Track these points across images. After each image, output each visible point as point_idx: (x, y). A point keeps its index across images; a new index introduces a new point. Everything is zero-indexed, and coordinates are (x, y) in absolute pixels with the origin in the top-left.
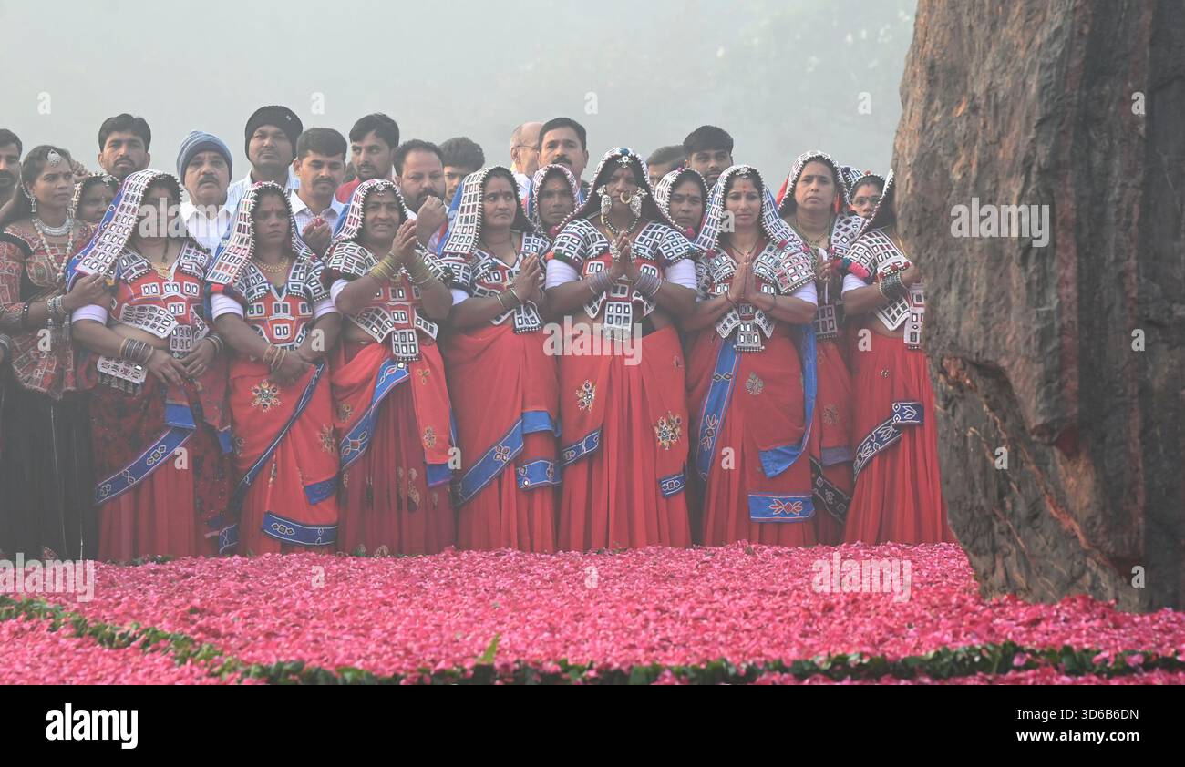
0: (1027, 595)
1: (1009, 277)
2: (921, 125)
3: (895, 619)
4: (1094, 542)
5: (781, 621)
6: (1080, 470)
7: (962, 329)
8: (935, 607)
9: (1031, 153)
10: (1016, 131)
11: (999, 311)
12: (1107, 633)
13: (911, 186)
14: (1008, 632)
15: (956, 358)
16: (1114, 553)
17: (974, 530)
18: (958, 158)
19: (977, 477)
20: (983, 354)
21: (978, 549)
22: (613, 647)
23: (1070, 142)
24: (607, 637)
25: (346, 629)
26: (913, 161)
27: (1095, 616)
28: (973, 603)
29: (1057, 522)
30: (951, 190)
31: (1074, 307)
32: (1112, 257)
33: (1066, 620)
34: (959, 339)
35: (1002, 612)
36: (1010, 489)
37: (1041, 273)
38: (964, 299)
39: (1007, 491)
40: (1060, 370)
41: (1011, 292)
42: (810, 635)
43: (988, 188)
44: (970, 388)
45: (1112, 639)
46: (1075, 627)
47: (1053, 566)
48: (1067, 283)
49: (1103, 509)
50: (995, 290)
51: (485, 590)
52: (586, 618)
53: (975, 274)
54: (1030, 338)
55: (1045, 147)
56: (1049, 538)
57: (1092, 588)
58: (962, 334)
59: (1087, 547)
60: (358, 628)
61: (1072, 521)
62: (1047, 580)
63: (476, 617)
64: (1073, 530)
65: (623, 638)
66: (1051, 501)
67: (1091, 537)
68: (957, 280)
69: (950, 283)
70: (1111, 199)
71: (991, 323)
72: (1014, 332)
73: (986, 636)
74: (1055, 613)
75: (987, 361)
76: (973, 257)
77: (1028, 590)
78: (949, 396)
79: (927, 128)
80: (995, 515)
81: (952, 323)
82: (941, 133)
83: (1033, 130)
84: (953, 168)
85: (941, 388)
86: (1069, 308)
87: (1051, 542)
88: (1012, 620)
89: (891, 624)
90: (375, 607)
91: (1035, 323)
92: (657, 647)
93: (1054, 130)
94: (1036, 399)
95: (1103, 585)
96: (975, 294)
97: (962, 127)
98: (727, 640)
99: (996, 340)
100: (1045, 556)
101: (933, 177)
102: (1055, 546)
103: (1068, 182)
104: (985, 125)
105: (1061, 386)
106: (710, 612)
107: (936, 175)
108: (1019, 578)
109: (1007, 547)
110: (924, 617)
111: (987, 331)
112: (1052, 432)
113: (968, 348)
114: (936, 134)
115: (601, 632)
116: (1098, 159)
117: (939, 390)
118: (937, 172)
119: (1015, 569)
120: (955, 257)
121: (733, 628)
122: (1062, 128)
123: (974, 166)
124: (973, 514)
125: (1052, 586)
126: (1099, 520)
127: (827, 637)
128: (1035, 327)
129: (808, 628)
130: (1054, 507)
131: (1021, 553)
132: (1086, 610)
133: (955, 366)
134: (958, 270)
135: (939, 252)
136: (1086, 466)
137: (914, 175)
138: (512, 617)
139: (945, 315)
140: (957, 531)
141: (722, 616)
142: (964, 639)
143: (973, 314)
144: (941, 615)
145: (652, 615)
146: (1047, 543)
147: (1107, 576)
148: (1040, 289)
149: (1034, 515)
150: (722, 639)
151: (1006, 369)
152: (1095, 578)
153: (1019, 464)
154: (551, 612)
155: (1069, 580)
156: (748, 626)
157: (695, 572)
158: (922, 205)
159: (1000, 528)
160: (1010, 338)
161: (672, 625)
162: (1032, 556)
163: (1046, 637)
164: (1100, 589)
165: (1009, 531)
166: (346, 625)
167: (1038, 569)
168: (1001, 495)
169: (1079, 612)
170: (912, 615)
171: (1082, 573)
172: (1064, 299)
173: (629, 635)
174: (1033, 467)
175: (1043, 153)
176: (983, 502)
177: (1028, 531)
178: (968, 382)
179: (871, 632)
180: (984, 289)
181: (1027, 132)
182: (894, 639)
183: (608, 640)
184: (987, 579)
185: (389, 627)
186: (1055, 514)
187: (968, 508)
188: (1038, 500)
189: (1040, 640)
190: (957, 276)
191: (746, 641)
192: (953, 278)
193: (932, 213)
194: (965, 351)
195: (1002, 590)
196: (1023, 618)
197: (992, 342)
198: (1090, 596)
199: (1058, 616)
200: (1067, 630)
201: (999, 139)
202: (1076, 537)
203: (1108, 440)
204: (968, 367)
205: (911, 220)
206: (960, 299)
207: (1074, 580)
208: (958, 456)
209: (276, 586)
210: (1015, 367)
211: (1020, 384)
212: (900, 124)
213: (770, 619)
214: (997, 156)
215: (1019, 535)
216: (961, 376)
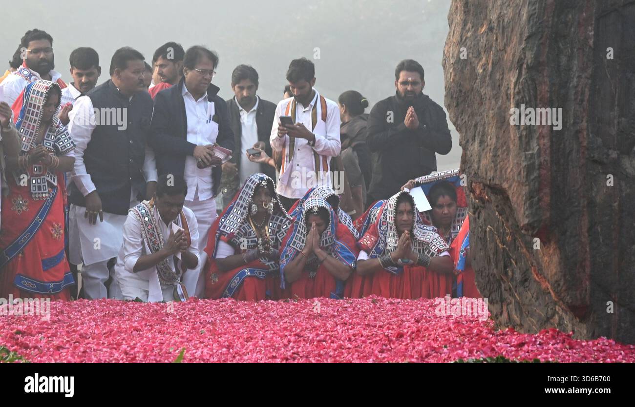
0: (521, 329)
1: (509, 132)
2: (459, 39)
3: (438, 342)
4: (559, 296)
5: (370, 343)
6: (551, 252)
7: (481, 164)
8: (464, 335)
9: (523, 56)
10: (514, 42)
11: (503, 154)
12: (564, 352)
13: (452, 76)
14: (504, 351)
15: (480, 183)
16: (571, 303)
17: (490, 288)
18: (480, 60)
19: (492, 256)
20: (493, 180)
21: (492, 300)
22: (262, 358)
23: (547, 50)
24: (260, 351)
25: (106, 345)
26: (454, 60)
27: (558, 341)
28: (486, 333)
29: (538, 283)
30: (477, 79)
31: (548, 151)
32: (572, 121)
33: (540, 344)
34: (480, 171)
35: (503, 339)
36: (511, 263)
37: (528, 130)
38: (483, 147)
39: (509, 264)
40: (539, 190)
41: (510, 142)
42: (385, 351)
43: (498, 77)
44: (488, 201)
45: (567, 355)
46: (545, 348)
47: (536, 311)
48: (543, 137)
49: (565, 276)
50: (500, 141)
51: (200, 323)
52: (253, 340)
53: (490, 131)
54: (521, 171)
55: (531, 52)
56: (534, 293)
57: (559, 324)
58: (481, 167)
59: (556, 299)
60: (112, 344)
61: (547, 283)
62: (532, 319)
63: (187, 339)
64: (548, 289)
65: (270, 352)
66: (535, 271)
67: (557, 293)
68: (479, 134)
69: (475, 136)
70: (571, 85)
71: (498, 161)
72: (511, 167)
73: (489, 353)
74: (534, 339)
75: (495, 184)
76: (489, 121)
77: (521, 326)
78: (476, 206)
79: (463, 41)
80: (502, 279)
81: (476, 161)
82: (471, 44)
83: (524, 42)
84: (478, 66)
85: (472, 201)
86: (545, 152)
87: (534, 296)
88: (508, 343)
89: (436, 346)
90: (129, 332)
91: (524, 161)
92: (289, 357)
93: (537, 42)
94: (524, 208)
95: (566, 322)
96: (489, 144)
97: (483, 40)
98: (334, 354)
99: (501, 171)
100: (531, 305)
101: (466, 71)
102: (537, 299)
103: (545, 75)
104: (497, 39)
105: (539, 200)
106: (328, 337)
107: (468, 70)
108: (516, 318)
109: (509, 299)
110: (456, 341)
111: (496, 166)
112: (533, 228)
113: (485, 176)
114: (468, 44)
115: (258, 348)
116: (564, 60)
117: (470, 202)
118: (468, 68)
119: (514, 313)
120: (478, 120)
121: (340, 347)
122: (541, 41)
123: (490, 65)
124: (489, 279)
125: (535, 322)
126: (562, 283)
127: (395, 352)
128: (524, 164)
129: (384, 347)
130: (537, 275)
131: (517, 302)
132: (553, 337)
133: (479, 188)
134: (480, 128)
135: (469, 117)
136: (555, 249)
137: (454, 69)
138: (209, 339)
139: (471, 156)
140: (480, 289)
141: (335, 339)
142: (476, 354)
143: (488, 155)
144: (466, 340)
145: (293, 339)
146: (533, 297)
147: (568, 317)
148: (527, 140)
149: (525, 280)
150: (331, 353)
151: (507, 189)
152: (561, 318)
153: (517, 248)
154: (234, 336)
155: (545, 319)
156: (349, 346)
157: (336, 314)
158: (459, 88)
159: (505, 288)
160: (509, 170)
161: (304, 345)
162: (524, 305)
163: (527, 354)
164: (564, 325)
165: (510, 289)
166: (106, 343)
167: (527, 313)
168: (505, 267)
169: (549, 339)
170: (449, 340)
171: (553, 315)
172: (542, 146)
173: (274, 351)
174: (524, 250)
175: (530, 56)
176: (495, 271)
177: (521, 289)
178: (487, 197)
179: (421, 350)
180: (494, 140)
181: (520, 44)
182: (435, 354)
183: (261, 354)
184: (497, 318)
185: (132, 344)
186: (537, 279)
187: (487, 274)
188: (527, 270)
189: (523, 356)
190: (479, 132)
191: (346, 355)
192: (476, 134)
193: (465, 93)
194: (483, 178)
195: (506, 325)
196: (514, 342)
197: (498, 172)
198: (558, 330)
199: (536, 341)
200: (540, 349)
201: (505, 47)
202: (549, 293)
203: (568, 233)
204: (486, 188)
205: (452, 97)
206: (480, 146)
207: (548, 319)
208: (481, 243)
209: (77, 319)
210: (512, 188)
211: (515, 199)
212: (447, 38)
213: (364, 342)
214: (503, 59)
215: (516, 292)
216: (482, 194)
